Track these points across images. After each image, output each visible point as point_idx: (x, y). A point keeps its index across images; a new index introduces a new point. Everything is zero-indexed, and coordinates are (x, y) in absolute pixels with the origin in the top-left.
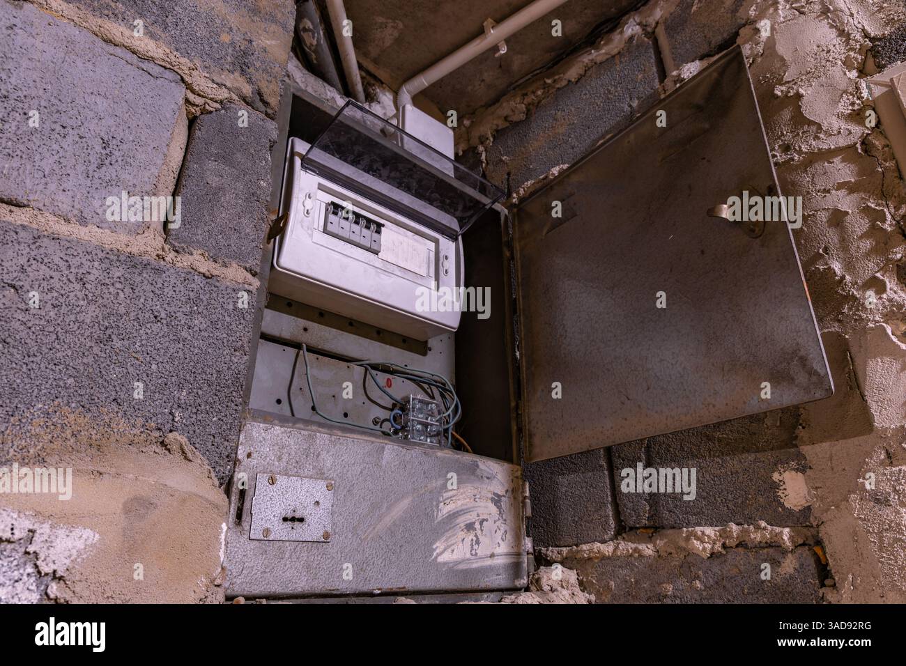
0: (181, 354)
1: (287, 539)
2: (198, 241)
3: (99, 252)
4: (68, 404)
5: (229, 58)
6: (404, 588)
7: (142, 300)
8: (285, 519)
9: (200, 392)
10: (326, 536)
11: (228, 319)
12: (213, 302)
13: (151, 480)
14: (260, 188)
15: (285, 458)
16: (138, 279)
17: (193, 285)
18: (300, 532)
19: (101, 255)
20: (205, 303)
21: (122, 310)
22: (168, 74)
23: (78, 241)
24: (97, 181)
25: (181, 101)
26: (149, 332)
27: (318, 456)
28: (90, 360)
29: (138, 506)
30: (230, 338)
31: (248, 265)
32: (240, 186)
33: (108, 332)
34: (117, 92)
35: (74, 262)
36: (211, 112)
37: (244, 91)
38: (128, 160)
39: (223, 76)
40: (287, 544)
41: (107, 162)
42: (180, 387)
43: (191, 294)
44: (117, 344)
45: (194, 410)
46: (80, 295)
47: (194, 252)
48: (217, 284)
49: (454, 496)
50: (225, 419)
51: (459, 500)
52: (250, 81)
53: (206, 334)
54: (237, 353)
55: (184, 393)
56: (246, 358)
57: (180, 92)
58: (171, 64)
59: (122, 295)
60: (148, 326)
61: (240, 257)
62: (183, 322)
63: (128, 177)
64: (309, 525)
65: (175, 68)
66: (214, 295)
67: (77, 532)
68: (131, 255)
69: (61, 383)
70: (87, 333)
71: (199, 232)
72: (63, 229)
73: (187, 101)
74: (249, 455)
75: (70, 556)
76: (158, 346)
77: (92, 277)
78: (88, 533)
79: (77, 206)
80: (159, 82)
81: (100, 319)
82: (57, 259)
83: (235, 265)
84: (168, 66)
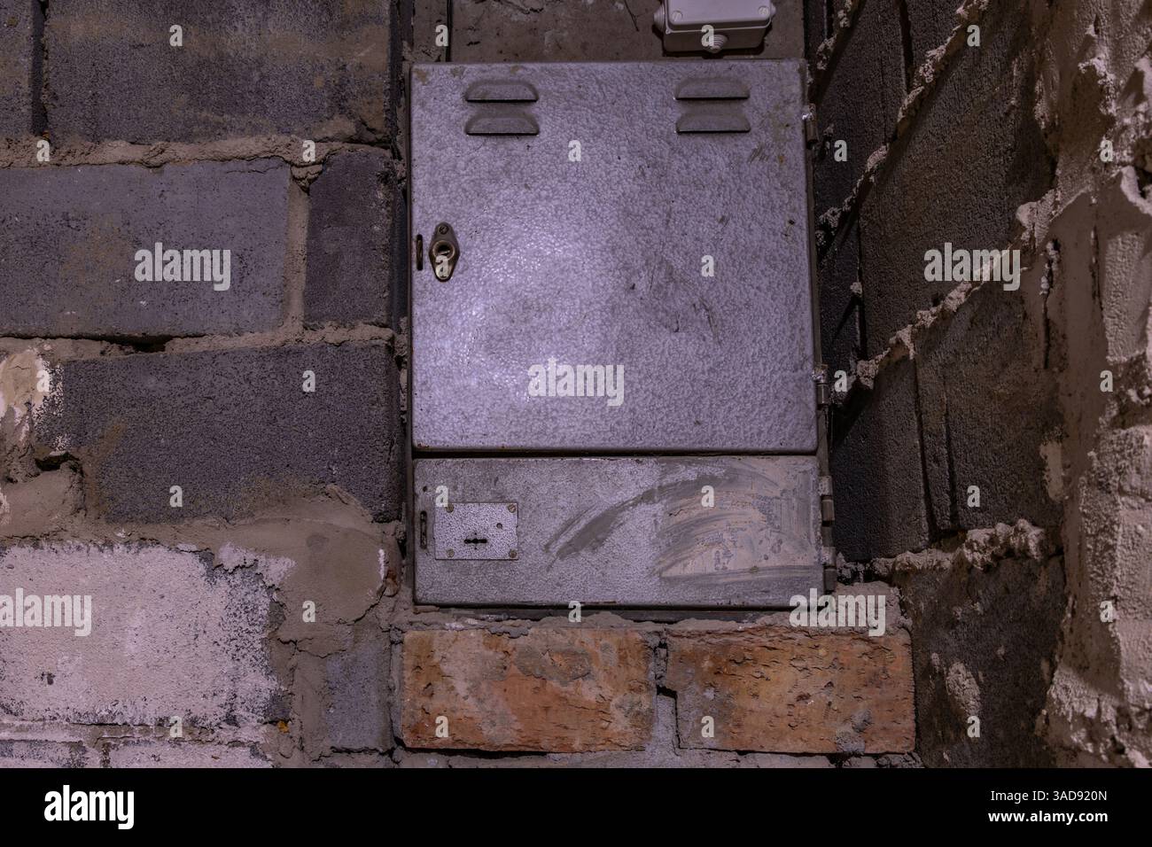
0: (328, 419)
1: (470, 558)
2: (327, 314)
3: (254, 354)
4: (259, 474)
5: (325, 104)
6: (614, 602)
7: (291, 382)
8: (467, 541)
9: (349, 447)
10: (513, 554)
11: (361, 378)
12: (346, 366)
13: (322, 521)
14: (374, 234)
15: (460, 487)
16: (285, 366)
17: (328, 357)
18: (481, 552)
19: (256, 355)
20: (340, 369)
21: (279, 395)
22: (274, 163)
23: (240, 351)
24: (242, 294)
25: (288, 183)
26: (301, 407)
27: (496, 481)
28: (265, 439)
29: (316, 540)
30: (366, 395)
31: (374, 320)
32: (355, 242)
33: (273, 415)
34: (239, 206)
35: (240, 367)
36: (316, 179)
37: (347, 132)
38: (260, 264)
39: (324, 129)
40: (472, 562)
41: (245, 274)
42: (332, 446)
43: (327, 365)
44: (281, 422)
45: (347, 463)
46: (249, 391)
47: (325, 325)
48: (347, 349)
49: (687, 505)
50: (373, 466)
51: (694, 508)
52: (351, 116)
53: (345, 397)
54: (375, 407)
55: (336, 451)
56: (383, 409)
57: (284, 175)
58: (270, 152)
59: (276, 383)
60: (300, 402)
61: (365, 315)
62: (325, 392)
63: (262, 280)
64: (492, 546)
65: (276, 154)
66: (346, 360)
67: (282, 560)
68: (277, 349)
69: (252, 460)
70: (260, 420)
71: (327, 304)
72: (228, 344)
73: (294, 179)
74: (425, 489)
75: (280, 576)
76: (310, 417)
77: (254, 376)
78: (288, 560)
79: (234, 322)
80: (267, 175)
81: (266, 407)
82: (230, 370)
83: (361, 324)
84: (270, 155)
